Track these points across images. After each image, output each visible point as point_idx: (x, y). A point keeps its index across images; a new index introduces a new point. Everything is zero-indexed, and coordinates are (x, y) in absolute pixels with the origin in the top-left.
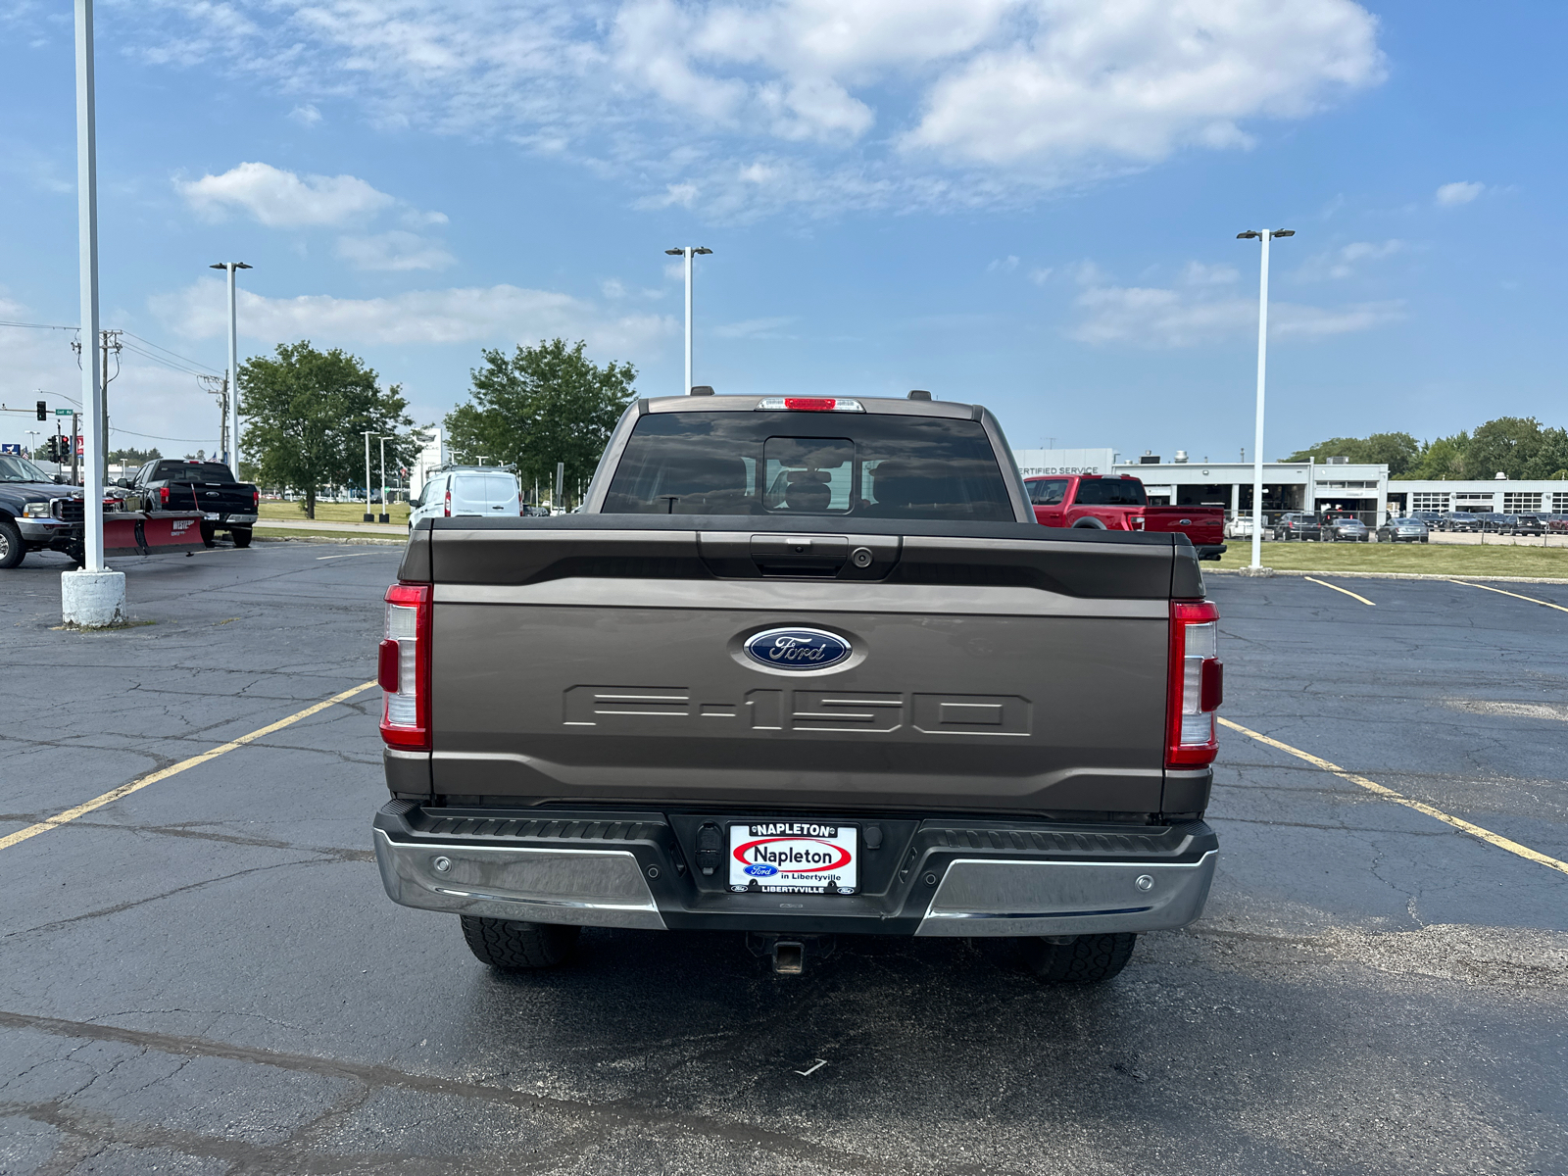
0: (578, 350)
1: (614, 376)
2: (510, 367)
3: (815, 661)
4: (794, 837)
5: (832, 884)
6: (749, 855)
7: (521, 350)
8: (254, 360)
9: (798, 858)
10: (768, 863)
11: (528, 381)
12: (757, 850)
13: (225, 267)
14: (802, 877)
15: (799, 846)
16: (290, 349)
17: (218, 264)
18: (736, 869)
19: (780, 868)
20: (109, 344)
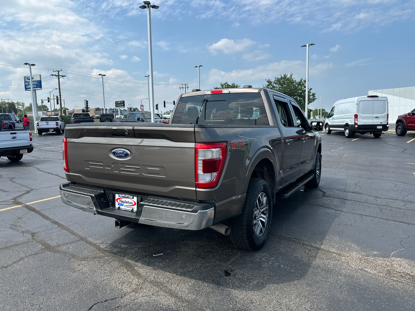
0: (291, 76)
1: (302, 82)
2: (273, 83)
3: (123, 157)
4: (126, 198)
5: (133, 209)
6: (119, 201)
7: (276, 78)
8: (215, 88)
9: (127, 202)
10: (122, 203)
11: (277, 86)
12: (120, 200)
13: (197, 67)
14: (127, 207)
15: (127, 200)
16: (223, 84)
17: (196, 66)
18: (117, 203)
19: (124, 205)
20: (186, 87)
